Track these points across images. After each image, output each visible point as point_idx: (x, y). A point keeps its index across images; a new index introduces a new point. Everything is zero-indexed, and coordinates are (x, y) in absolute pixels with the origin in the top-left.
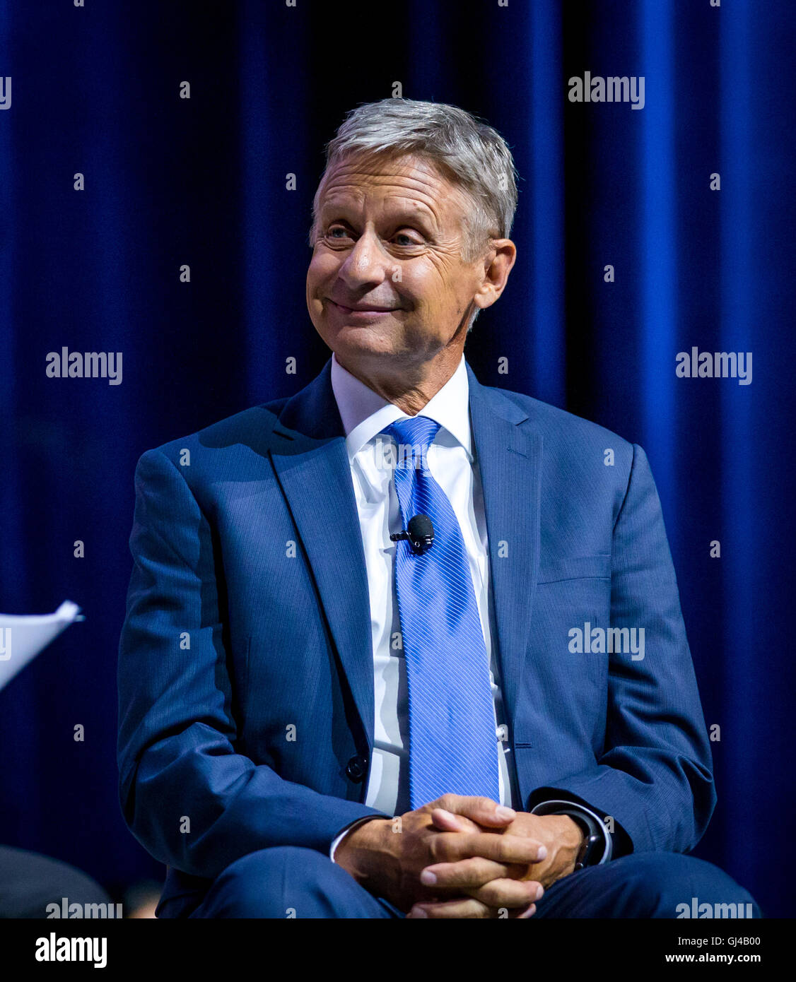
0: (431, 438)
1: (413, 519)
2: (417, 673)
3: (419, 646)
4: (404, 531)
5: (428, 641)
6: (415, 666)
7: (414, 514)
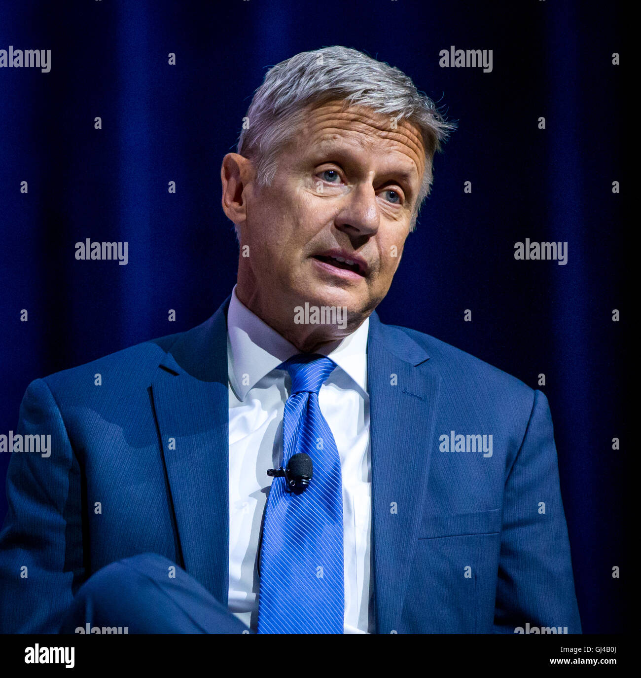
0: (324, 376)
1: (295, 457)
2: (268, 618)
3: (275, 590)
4: (282, 468)
5: (285, 584)
6: (267, 610)
7: (298, 451)
